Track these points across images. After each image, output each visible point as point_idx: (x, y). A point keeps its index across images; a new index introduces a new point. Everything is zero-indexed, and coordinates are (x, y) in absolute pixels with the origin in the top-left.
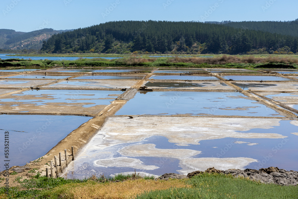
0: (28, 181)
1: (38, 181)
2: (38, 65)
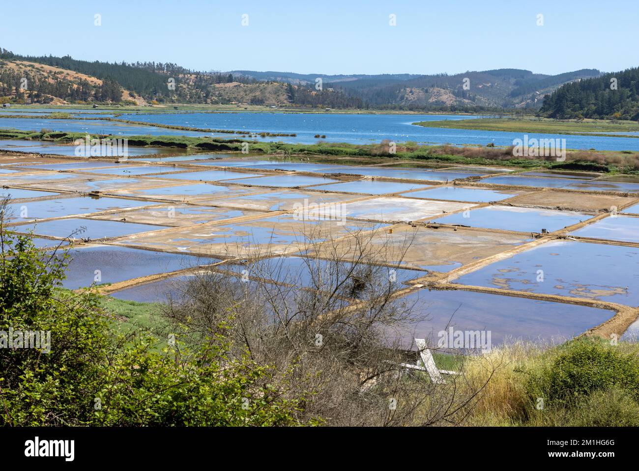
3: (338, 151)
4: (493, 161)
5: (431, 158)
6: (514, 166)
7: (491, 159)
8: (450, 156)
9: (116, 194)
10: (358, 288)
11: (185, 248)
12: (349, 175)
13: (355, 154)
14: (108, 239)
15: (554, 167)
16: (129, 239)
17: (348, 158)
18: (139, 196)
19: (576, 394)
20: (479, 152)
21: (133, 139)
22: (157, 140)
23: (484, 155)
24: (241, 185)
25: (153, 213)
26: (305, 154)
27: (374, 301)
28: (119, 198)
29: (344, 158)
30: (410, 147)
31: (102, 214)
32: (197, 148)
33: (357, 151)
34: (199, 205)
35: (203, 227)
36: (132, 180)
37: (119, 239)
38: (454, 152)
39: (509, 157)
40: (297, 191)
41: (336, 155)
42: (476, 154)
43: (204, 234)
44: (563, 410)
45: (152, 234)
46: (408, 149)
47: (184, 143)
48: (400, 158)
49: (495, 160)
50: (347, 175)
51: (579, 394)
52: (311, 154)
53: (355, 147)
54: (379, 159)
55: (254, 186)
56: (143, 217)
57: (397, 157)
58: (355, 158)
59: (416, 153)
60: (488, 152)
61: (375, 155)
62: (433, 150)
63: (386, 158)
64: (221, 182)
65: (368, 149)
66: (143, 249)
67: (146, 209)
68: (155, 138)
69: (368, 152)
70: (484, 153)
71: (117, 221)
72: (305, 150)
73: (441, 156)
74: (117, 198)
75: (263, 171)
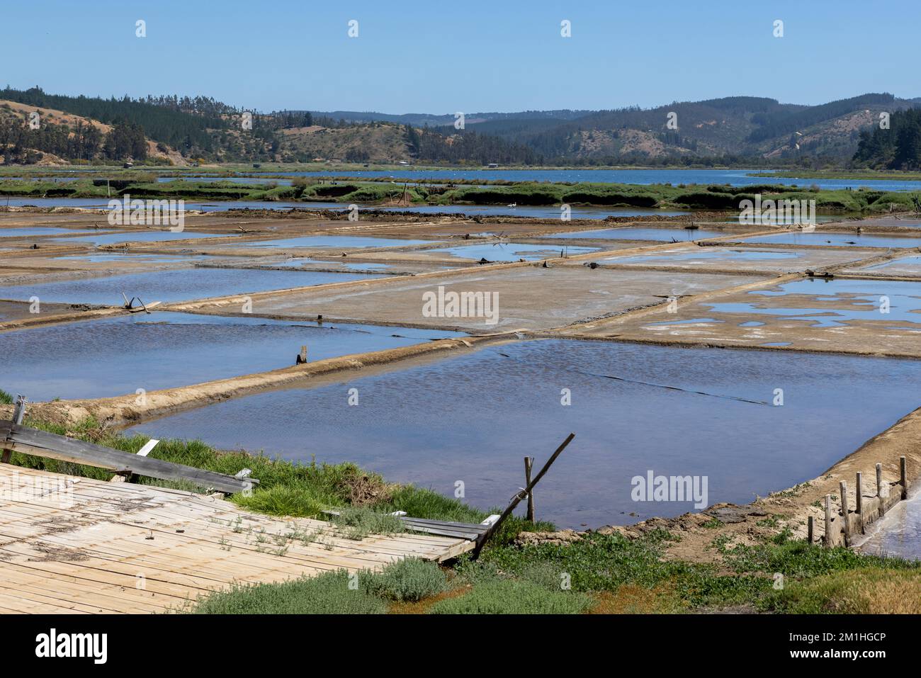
0: (747, 549)
1: (777, 551)
2: (838, 205)
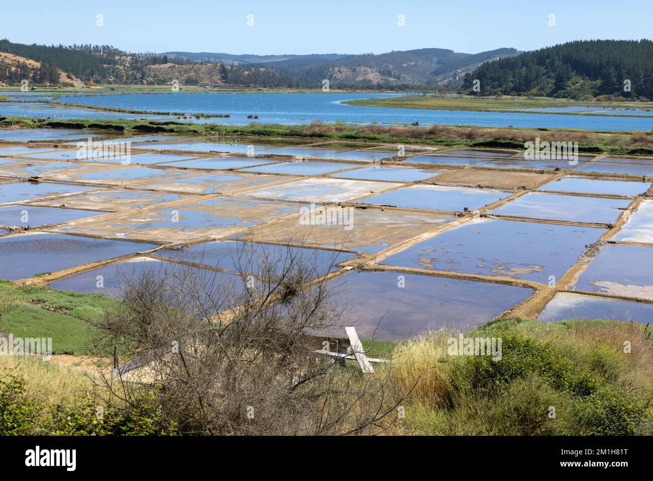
3: (270, 132)
4: (418, 140)
5: (359, 138)
6: (437, 144)
7: (416, 138)
8: (377, 136)
9: (54, 179)
10: (289, 294)
11: (123, 234)
12: (281, 156)
13: (286, 135)
14: (47, 227)
15: (475, 145)
16: (68, 226)
17: (279, 139)
18: (78, 181)
19: (498, 382)
20: (404, 131)
21: (71, 123)
22: (95, 123)
23: (409, 135)
24: (177, 168)
25: (92, 198)
26: (238, 135)
27: (305, 307)
28: (58, 183)
29: (276, 139)
30: (339, 127)
31: (41, 201)
32: (134, 130)
33: (288, 131)
34: (136, 189)
35: (140, 212)
36: (71, 164)
37: (58, 226)
38: (380, 131)
39: (432, 136)
40: (232, 173)
41: (268, 135)
42: (401, 133)
43: (142, 219)
44: (486, 399)
45: (90, 220)
46: (337, 129)
47: (121, 125)
48: (329, 138)
49: (419, 138)
50: (279, 156)
51: (501, 382)
52: (244, 135)
53: (286, 128)
54: (309, 139)
55: (189, 169)
56: (82, 203)
57: (327, 137)
58: (287, 139)
59: (345, 133)
60: (413, 132)
61: (306, 136)
62: (361, 130)
63: (316, 138)
64: (158, 165)
65: (299, 130)
66: (82, 236)
67: (85, 194)
68: (92, 122)
69: (299, 133)
70: (409, 132)
71: (56, 207)
72: (238, 131)
73: (368, 136)
74: (56, 183)
75: (198, 153)
